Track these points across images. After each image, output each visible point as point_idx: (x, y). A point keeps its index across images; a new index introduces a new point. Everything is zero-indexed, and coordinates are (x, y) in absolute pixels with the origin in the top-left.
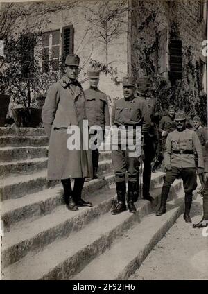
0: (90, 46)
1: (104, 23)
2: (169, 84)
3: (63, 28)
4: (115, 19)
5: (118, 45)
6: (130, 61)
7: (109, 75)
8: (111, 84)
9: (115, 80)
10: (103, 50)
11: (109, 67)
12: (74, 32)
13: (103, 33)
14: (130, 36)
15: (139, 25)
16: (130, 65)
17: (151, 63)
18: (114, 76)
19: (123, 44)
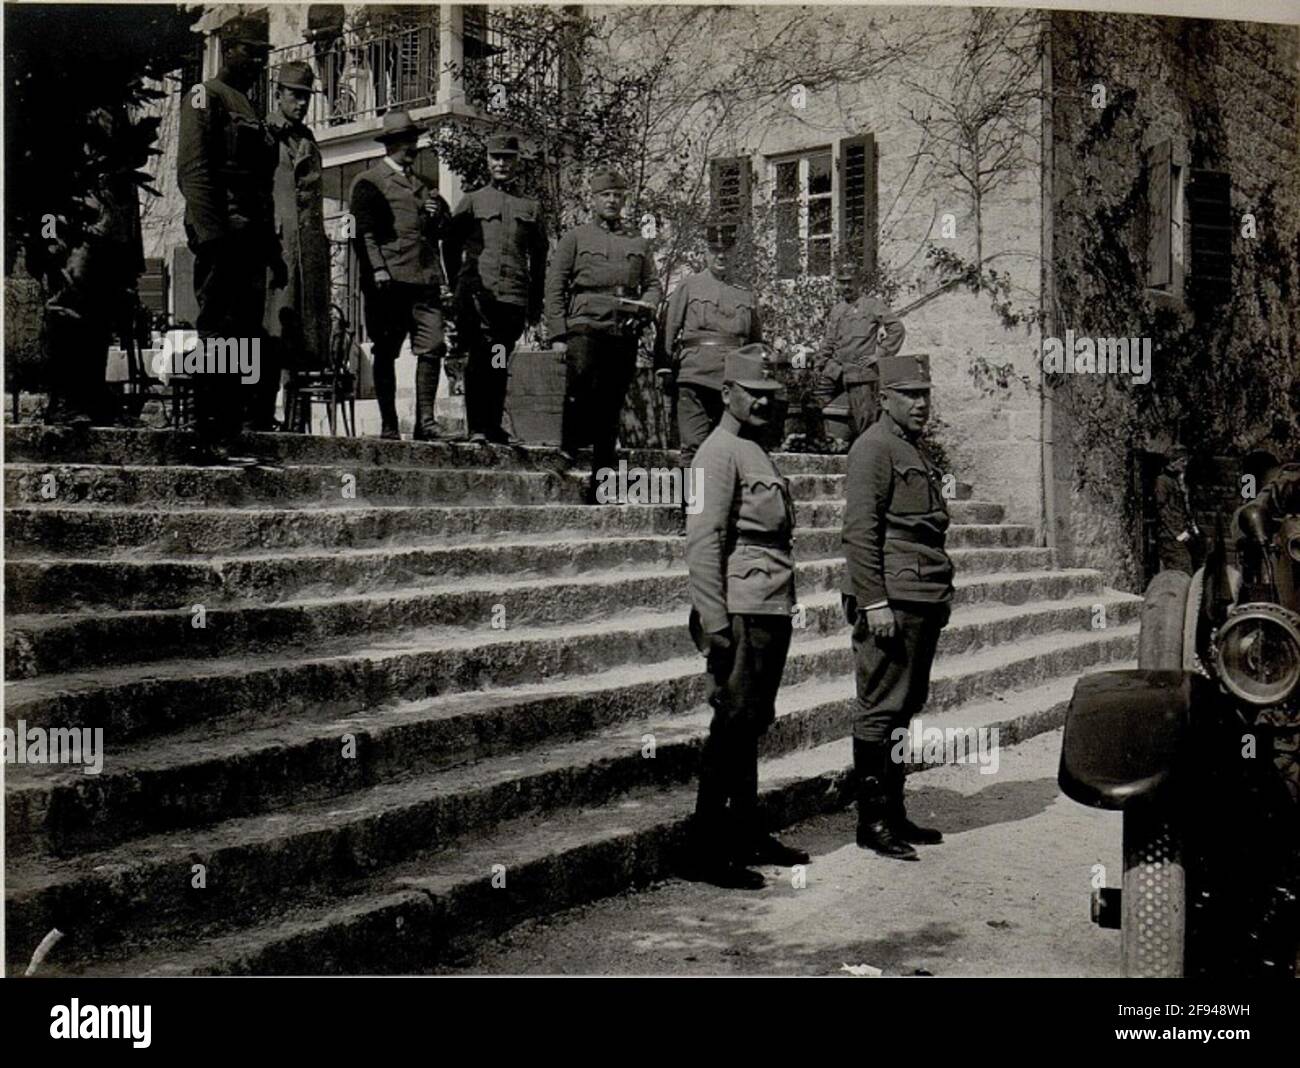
0: (926, 203)
1: (970, 133)
2: (1188, 320)
3: (842, 142)
4: (1004, 123)
5: (1014, 204)
6: (1049, 256)
7: (984, 294)
8: (990, 322)
9: (1004, 311)
10: (968, 217)
11: (985, 272)
12: (876, 156)
13: (967, 165)
14: (1048, 181)
15: (1079, 136)
16: (1049, 270)
17: (1122, 254)
18: (1002, 300)
19: (1028, 201)
